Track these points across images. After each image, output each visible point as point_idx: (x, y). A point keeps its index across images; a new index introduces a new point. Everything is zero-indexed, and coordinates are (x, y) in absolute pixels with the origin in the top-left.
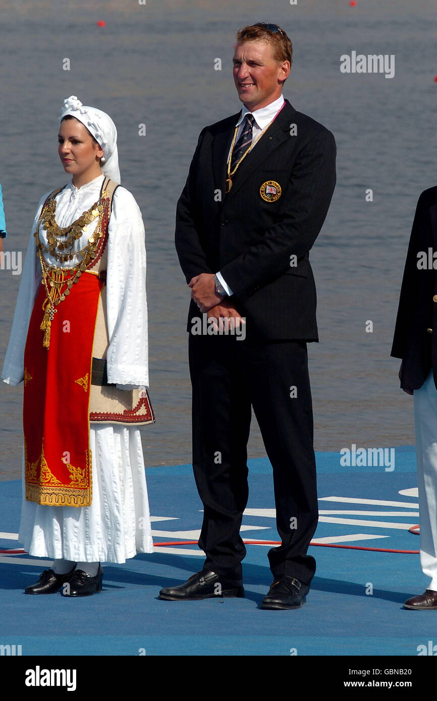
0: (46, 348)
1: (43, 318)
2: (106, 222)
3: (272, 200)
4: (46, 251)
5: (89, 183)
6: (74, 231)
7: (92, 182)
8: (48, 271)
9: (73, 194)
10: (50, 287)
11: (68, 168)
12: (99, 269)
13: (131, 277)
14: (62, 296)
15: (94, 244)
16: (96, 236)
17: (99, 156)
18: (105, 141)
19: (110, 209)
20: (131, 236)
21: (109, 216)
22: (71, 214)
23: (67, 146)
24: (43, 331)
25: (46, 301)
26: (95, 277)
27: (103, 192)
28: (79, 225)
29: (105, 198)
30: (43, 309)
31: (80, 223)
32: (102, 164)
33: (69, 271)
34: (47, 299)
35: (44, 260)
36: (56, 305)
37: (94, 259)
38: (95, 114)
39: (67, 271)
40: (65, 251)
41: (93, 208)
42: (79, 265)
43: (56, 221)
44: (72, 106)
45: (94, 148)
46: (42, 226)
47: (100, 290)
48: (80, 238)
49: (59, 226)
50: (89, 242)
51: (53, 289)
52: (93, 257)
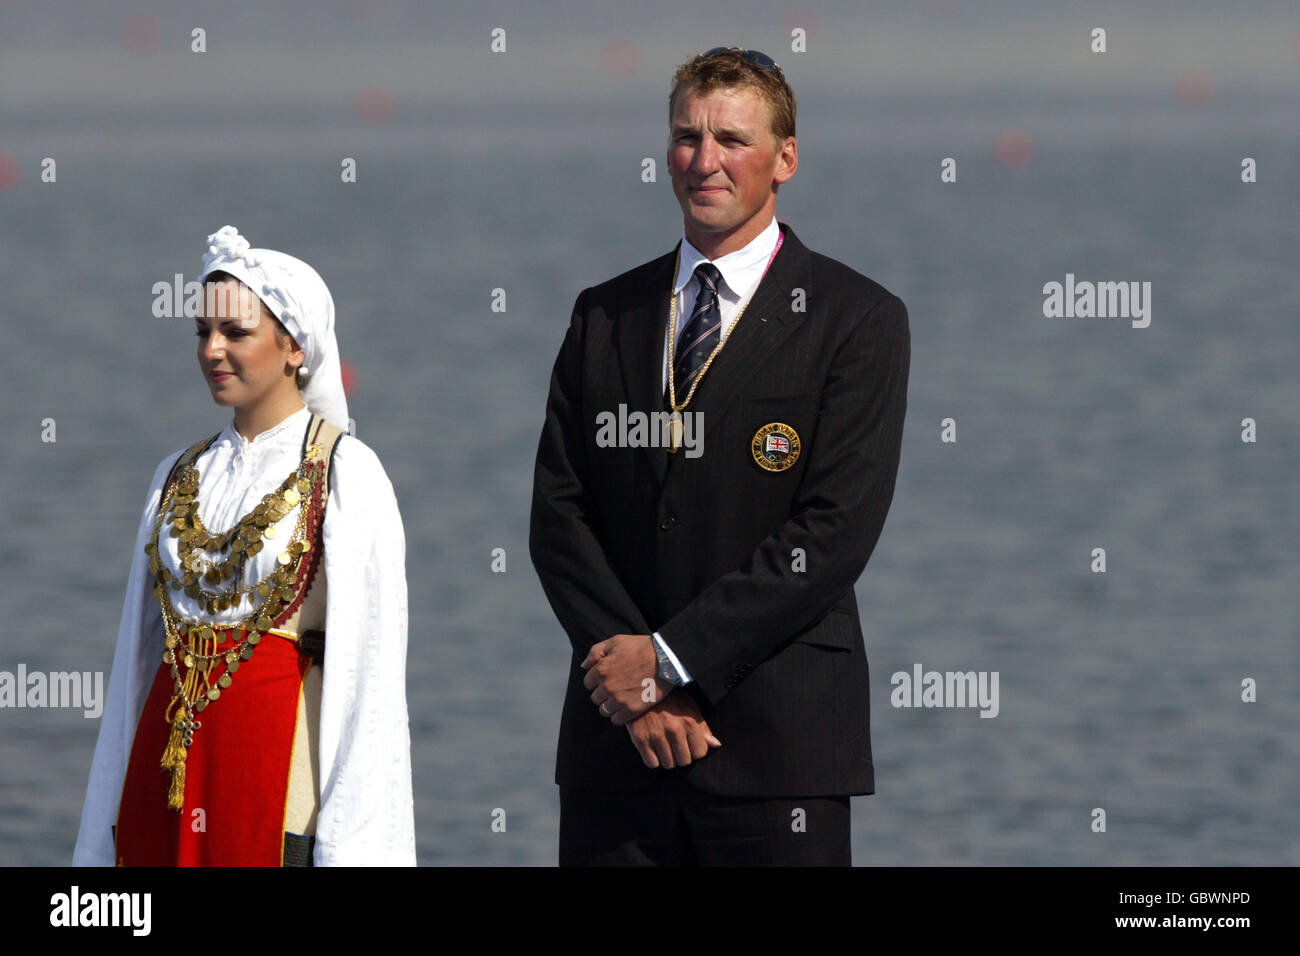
0: (174, 810)
1: (168, 740)
2: (316, 517)
3: (779, 466)
4: (176, 586)
5: (275, 429)
6: (245, 539)
7: (283, 425)
8: (179, 632)
9: (236, 452)
10: (183, 669)
11: (221, 394)
12: (299, 627)
13: (374, 647)
14: (212, 688)
15: (290, 568)
16: (295, 549)
17: (294, 363)
18: (305, 330)
19: (325, 487)
20: (373, 551)
21: (323, 504)
22: (234, 500)
23: (218, 344)
24: (167, 771)
25: (173, 702)
26: (291, 645)
27: (309, 448)
28: (253, 524)
29: (315, 461)
30: (167, 719)
31: (257, 520)
32: (302, 383)
33: (229, 631)
34: (176, 697)
35: (170, 610)
36: (200, 709)
37: (288, 603)
38: (280, 267)
39: (225, 631)
40: (223, 587)
41: (286, 486)
42: (254, 618)
43: (201, 516)
44: (227, 249)
45: (279, 345)
46: (166, 527)
47: (302, 675)
48: (259, 555)
49: (207, 527)
50: (278, 564)
51: (191, 674)
52: (287, 598)
